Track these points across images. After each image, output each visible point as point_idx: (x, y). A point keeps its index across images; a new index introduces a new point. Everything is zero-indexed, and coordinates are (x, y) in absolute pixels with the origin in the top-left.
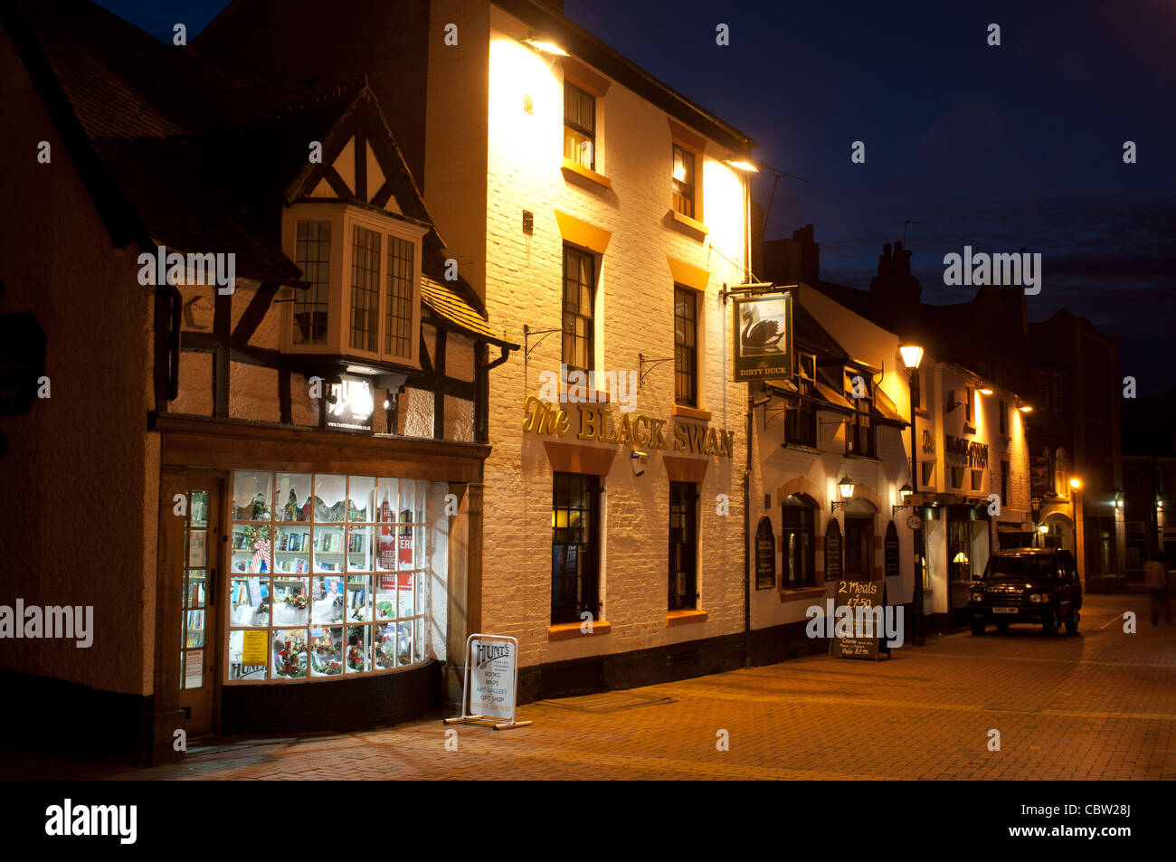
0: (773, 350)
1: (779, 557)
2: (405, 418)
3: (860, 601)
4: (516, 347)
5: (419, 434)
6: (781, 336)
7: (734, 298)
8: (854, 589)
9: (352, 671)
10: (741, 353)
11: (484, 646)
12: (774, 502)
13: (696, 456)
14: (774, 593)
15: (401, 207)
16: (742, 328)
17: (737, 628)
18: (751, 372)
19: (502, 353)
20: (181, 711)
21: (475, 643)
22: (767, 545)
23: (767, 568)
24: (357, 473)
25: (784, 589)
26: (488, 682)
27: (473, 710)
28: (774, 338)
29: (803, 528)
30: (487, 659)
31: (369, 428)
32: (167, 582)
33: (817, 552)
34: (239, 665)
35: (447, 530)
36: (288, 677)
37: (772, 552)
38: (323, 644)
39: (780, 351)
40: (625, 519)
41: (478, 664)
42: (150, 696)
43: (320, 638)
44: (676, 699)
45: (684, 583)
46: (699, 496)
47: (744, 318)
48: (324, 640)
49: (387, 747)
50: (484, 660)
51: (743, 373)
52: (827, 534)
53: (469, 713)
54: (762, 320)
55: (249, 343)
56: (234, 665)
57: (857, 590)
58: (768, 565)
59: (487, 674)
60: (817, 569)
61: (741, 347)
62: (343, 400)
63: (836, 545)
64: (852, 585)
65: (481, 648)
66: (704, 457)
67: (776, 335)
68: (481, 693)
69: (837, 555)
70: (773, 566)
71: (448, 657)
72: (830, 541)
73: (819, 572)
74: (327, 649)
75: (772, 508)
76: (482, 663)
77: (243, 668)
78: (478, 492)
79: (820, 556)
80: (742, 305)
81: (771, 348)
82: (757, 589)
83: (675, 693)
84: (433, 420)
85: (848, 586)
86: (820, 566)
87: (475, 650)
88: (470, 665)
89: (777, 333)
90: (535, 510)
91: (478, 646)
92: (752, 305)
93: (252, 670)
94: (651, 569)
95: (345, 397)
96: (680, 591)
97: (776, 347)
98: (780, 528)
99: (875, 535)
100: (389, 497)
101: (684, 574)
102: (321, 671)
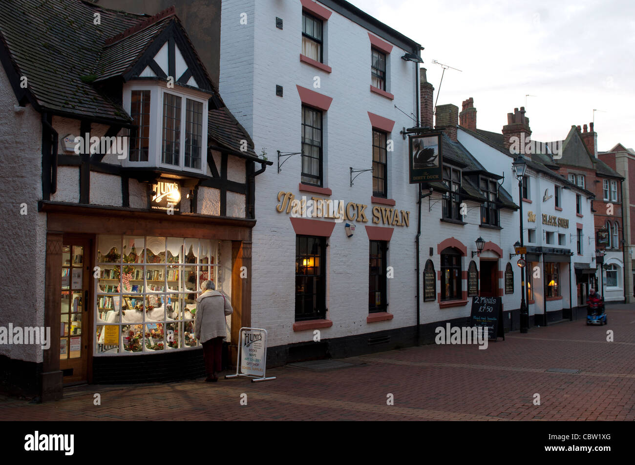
0: (431, 165)
1: (438, 283)
2: (202, 204)
3: (486, 308)
4: (271, 164)
5: (211, 213)
6: (436, 157)
7: (409, 135)
8: (483, 301)
9: (170, 348)
10: (414, 167)
11: (248, 334)
12: (435, 251)
13: (386, 226)
14: (436, 304)
15: (197, 83)
16: (414, 153)
17: (412, 323)
18: (419, 178)
19: (262, 167)
20: (61, 371)
21: (244, 332)
22: (431, 276)
23: (431, 289)
24: (172, 236)
25: (441, 301)
26: (250, 355)
27: (242, 371)
28: (432, 158)
29: (454, 267)
30: (250, 342)
31: (178, 210)
32: (51, 298)
33: (463, 280)
34: (102, 345)
35: (231, 268)
36: (132, 352)
37: (435, 280)
38: (157, 333)
39: (435, 166)
40: (341, 261)
41: (245, 344)
42: (41, 363)
43: (155, 329)
44: (370, 364)
45: (380, 298)
46: (388, 249)
47: (415, 147)
48: (157, 331)
49: (183, 392)
50: (248, 342)
51: (415, 178)
52: (469, 270)
53: (240, 372)
54: (425, 148)
55: (102, 161)
56: (99, 345)
57: (485, 301)
58: (432, 288)
59: (250, 350)
60: (463, 290)
61: (414, 163)
62: (161, 194)
63: (474, 276)
64: (482, 299)
65: (247, 335)
66: (391, 227)
67: (433, 157)
68: (247, 361)
69: (475, 282)
70: (435, 288)
71: (231, 340)
72: (471, 274)
73: (464, 292)
74: (158, 336)
75: (434, 255)
76: (248, 344)
77: (105, 346)
78: (248, 246)
79: (465, 283)
80: (414, 140)
81: (430, 164)
82: (424, 301)
83: (370, 360)
84: (220, 205)
85: (480, 299)
86: (465, 288)
87: (243, 336)
88: (241, 345)
89: (434, 155)
90: (285, 257)
91: (245, 334)
92: (419, 139)
93: (110, 348)
94: (358, 290)
95: (162, 192)
96: (378, 302)
97: (433, 164)
98: (439, 266)
99: (499, 270)
100: (193, 249)
101: (380, 293)
102: (152, 348)
